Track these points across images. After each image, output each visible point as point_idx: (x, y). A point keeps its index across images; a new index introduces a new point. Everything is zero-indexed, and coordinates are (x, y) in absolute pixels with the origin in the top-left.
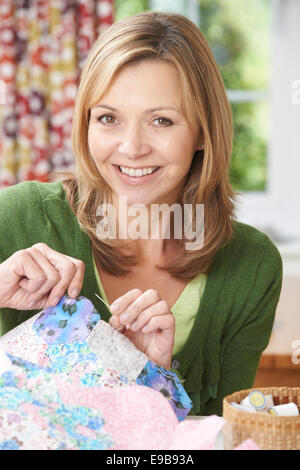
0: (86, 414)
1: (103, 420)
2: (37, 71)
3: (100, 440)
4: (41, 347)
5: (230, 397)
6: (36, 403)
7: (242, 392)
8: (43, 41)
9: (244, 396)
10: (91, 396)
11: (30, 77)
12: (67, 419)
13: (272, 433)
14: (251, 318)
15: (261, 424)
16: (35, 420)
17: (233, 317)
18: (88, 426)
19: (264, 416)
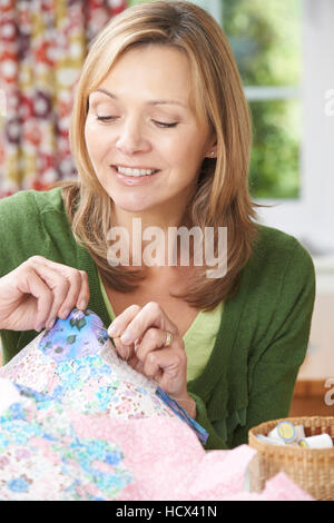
0: (103, 448)
1: (122, 454)
2: (41, 69)
3: (118, 476)
4: (49, 366)
5: (256, 428)
6: (47, 436)
7: (270, 422)
8: (49, 35)
9: (272, 428)
10: (108, 429)
11: (34, 76)
12: (81, 455)
13: (302, 467)
14: (281, 333)
15: (291, 458)
16: (46, 455)
17: (260, 333)
18: (105, 461)
19: (294, 450)
